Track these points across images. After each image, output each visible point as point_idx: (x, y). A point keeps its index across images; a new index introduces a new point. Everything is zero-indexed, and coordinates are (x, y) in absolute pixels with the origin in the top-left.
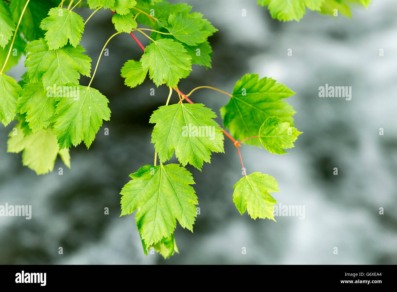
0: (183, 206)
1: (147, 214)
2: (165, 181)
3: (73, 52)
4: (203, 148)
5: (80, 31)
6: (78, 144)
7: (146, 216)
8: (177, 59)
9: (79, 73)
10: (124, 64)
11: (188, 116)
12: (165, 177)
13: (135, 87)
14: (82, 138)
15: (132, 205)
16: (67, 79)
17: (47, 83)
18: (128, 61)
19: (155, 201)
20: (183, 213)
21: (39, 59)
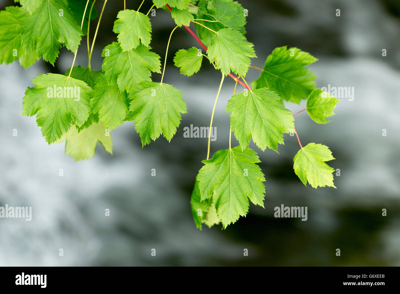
0: (253, 184)
1: (223, 196)
2: (235, 163)
3: (142, 51)
4: (275, 130)
5: (149, 30)
6: (157, 138)
7: (222, 199)
8: (241, 48)
9: (150, 71)
10: (175, 54)
11: (258, 102)
12: (234, 160)
13: (192, 76)
14: (160, 132)
15: (209, 189)
16: (140, 78)
17: (122, 84)
18: (179, 50)
19: (227, 183)
20: (253, 191)
21: (113, 62)
